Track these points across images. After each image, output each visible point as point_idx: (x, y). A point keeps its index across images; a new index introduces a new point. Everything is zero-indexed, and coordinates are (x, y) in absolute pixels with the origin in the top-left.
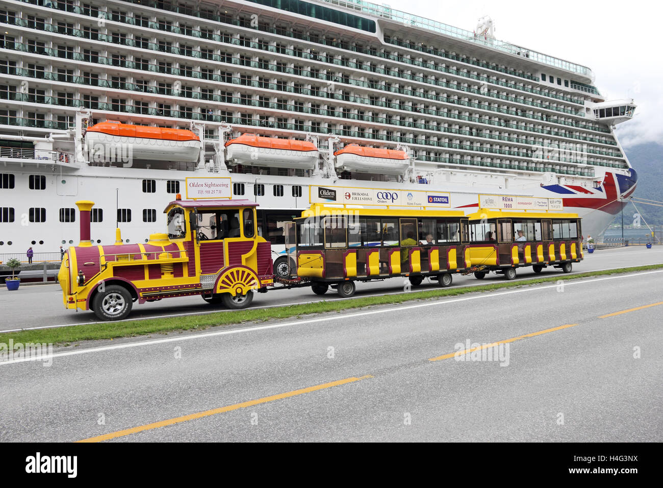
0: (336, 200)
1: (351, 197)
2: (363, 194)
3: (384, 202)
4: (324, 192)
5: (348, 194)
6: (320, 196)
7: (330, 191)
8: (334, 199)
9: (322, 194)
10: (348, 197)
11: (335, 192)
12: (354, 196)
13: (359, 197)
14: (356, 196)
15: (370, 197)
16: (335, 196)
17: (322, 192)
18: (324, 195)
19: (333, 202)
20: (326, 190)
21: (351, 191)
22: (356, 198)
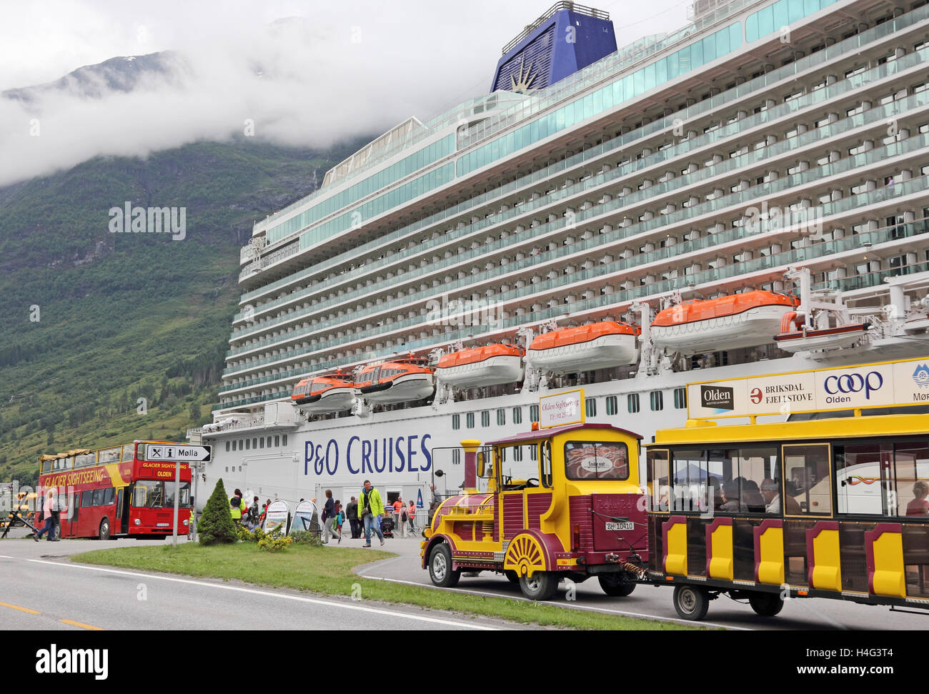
0: (733, 409)
1: (764, 399)
2: (790, 388)
3: (842, 400)
4: (712, 396)
5: (756, 392)
6: (704, 404)
7: (723, 390)
8: (730, 406)
9: (708, 398)
10: (757, 399)
11: (730, 390)
12: (771, 395)
13: (781, 394)
14: (773, 394)
15: (805, 392)
16: (731, 400)
17: (708, 393)
18: (711, 401)
19: (729, 413)
20: (715, 389)
21: (762, 384)
22: (774, 399)
